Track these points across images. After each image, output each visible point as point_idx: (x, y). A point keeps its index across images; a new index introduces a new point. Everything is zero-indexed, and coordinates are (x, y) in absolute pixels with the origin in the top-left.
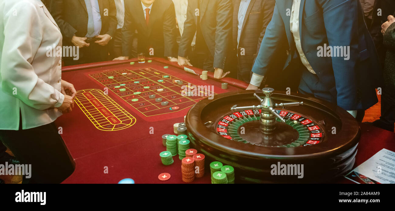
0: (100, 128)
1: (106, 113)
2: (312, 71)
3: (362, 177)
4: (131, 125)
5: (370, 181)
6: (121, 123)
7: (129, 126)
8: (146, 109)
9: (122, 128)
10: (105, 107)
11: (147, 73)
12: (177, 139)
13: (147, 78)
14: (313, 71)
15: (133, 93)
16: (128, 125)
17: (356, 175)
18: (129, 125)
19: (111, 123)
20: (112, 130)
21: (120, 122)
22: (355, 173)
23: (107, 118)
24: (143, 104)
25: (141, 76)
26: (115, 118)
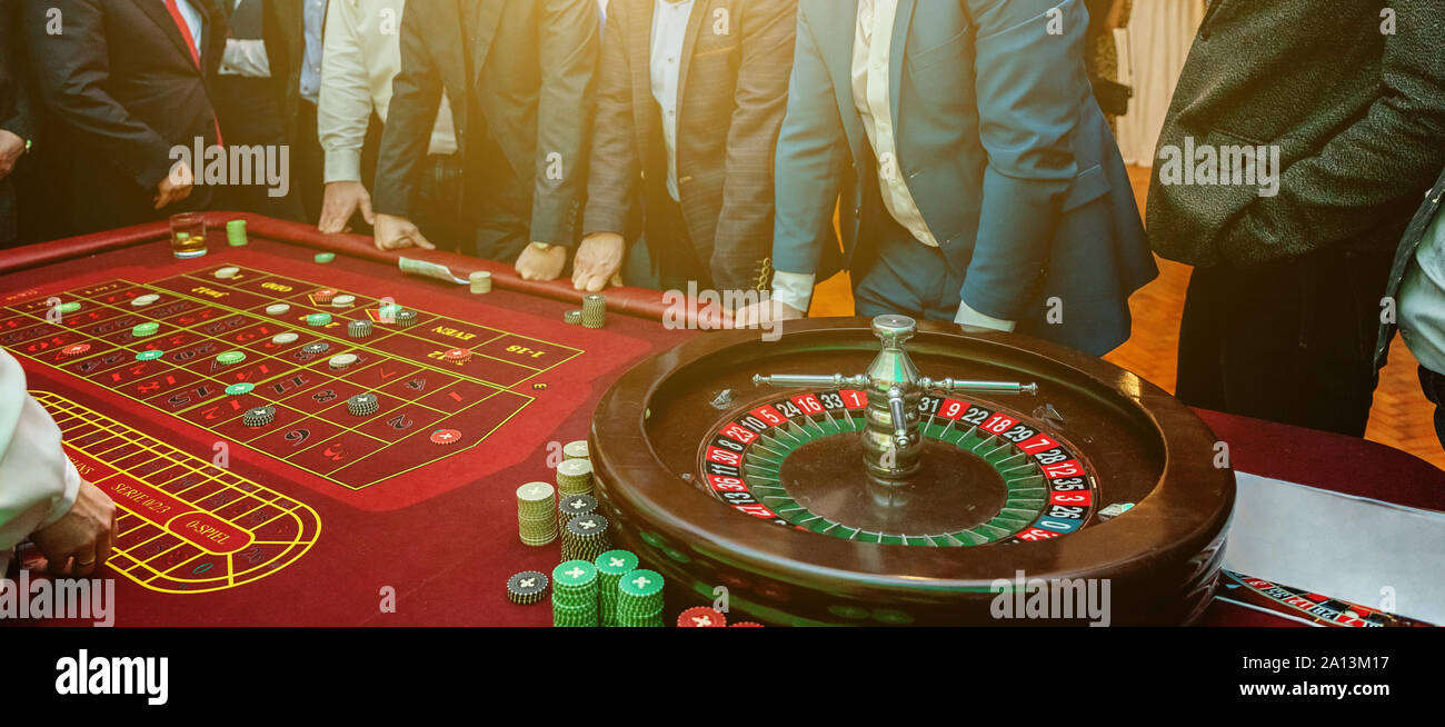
0: (160, 582)
1: (149, 503)
2: (927, 238)
3: (1256, 583)
4: (311, 544)
5: (1288, 593)
6: (252, 541)
7: (298, 548)
8: (328, 453)
9: (274, 567)
10: (125, 472)
11: (227, 290)
12: (599, 574)
13: (245, 313)
14: (932, 237)
15: (221, 390)
16: (293, 544)
17: (1238, 583)
18: (296, 542)
19: (206, 551)
20: (231, 584)
21: (248, 538)
22: (1232, 577)
23: (170, 527)
24: (305, 434)
25: (211, 304)
26: (205, 520)
